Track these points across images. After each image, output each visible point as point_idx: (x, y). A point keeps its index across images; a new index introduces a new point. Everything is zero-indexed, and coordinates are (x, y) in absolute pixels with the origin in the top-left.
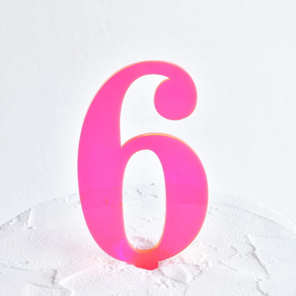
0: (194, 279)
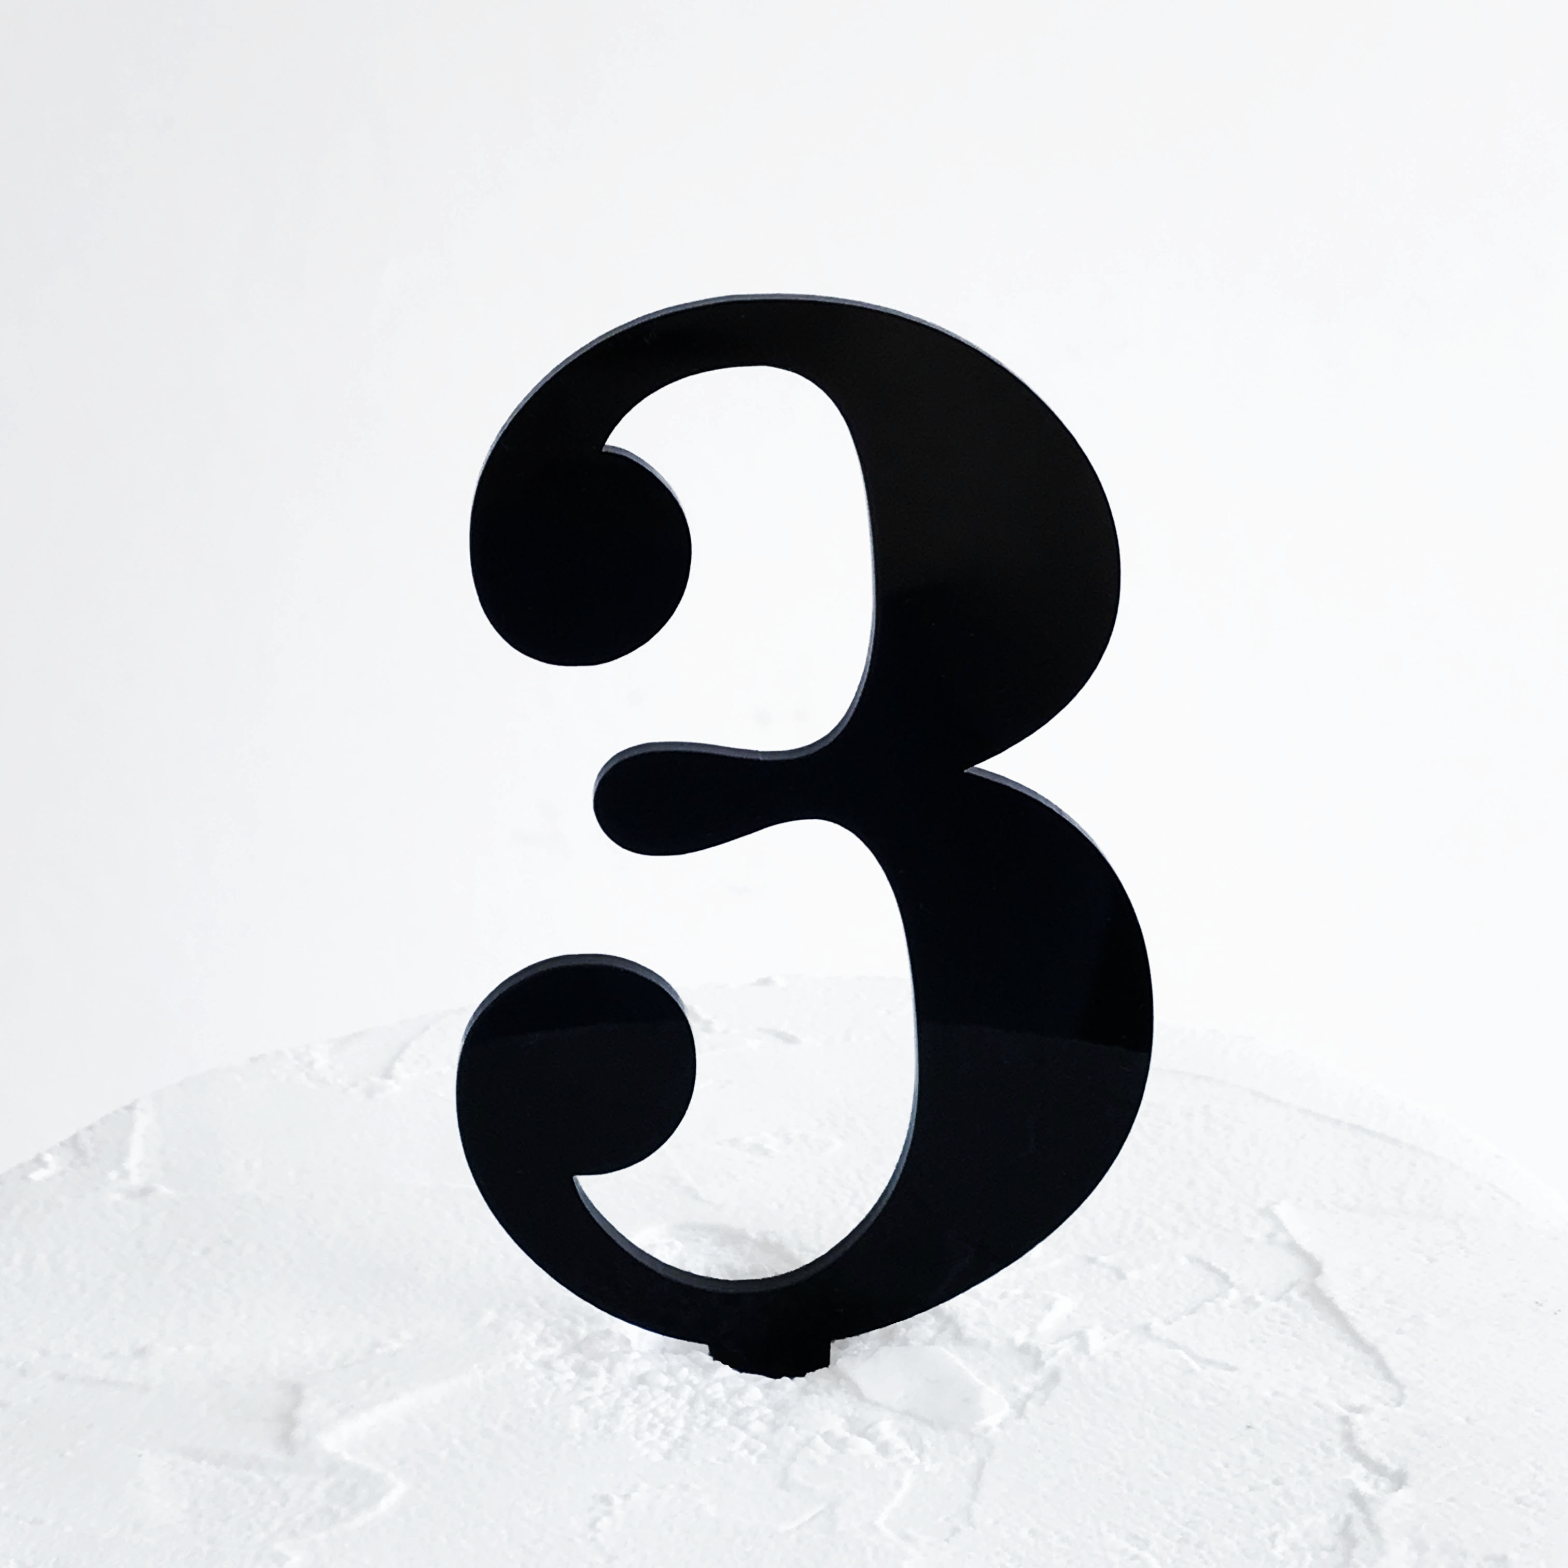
0: (1020, 1410)
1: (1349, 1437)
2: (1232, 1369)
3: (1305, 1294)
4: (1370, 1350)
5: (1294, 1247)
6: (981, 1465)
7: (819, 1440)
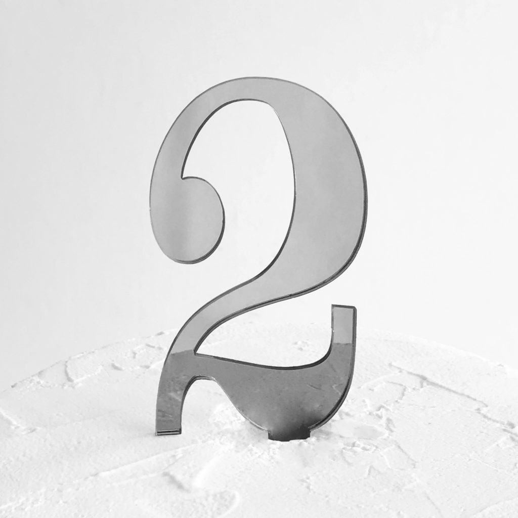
1: (485, 416)
2: (434, 407)
3: (428, 385)
4: (462, 394)
5: (411, 373)
6: (399, 447)
7: (344, 451)
